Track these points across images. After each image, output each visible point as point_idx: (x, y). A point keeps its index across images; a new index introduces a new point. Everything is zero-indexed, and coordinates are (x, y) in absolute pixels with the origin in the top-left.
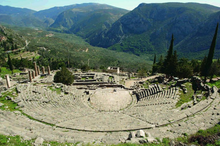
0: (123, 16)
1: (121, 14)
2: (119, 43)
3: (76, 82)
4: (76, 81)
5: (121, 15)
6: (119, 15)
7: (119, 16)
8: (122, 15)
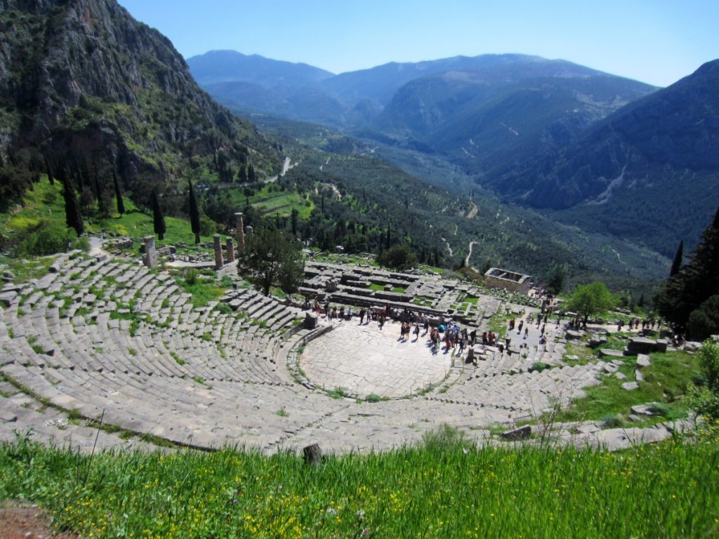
0: (628, 105)
1: (618, 97)
2: (599, 201)
3: (345, 294)
4: (346, 290)
5: (620, 101)
6: (611, 102)
7: (612, 106)
8: (623, 104)
